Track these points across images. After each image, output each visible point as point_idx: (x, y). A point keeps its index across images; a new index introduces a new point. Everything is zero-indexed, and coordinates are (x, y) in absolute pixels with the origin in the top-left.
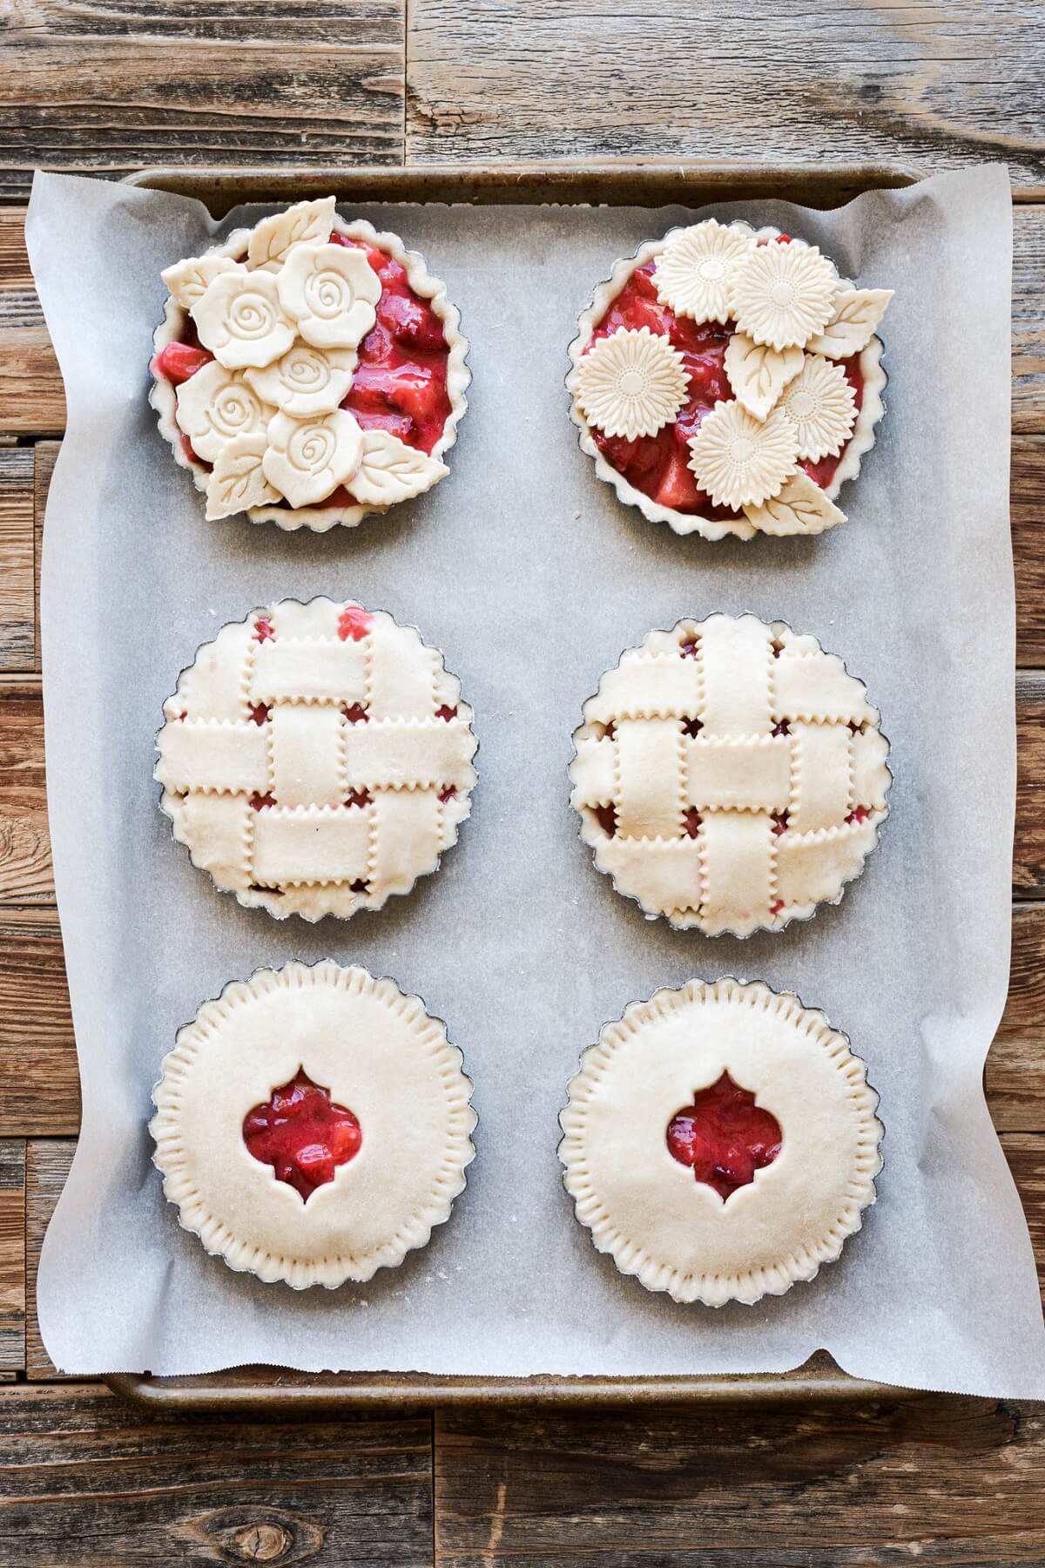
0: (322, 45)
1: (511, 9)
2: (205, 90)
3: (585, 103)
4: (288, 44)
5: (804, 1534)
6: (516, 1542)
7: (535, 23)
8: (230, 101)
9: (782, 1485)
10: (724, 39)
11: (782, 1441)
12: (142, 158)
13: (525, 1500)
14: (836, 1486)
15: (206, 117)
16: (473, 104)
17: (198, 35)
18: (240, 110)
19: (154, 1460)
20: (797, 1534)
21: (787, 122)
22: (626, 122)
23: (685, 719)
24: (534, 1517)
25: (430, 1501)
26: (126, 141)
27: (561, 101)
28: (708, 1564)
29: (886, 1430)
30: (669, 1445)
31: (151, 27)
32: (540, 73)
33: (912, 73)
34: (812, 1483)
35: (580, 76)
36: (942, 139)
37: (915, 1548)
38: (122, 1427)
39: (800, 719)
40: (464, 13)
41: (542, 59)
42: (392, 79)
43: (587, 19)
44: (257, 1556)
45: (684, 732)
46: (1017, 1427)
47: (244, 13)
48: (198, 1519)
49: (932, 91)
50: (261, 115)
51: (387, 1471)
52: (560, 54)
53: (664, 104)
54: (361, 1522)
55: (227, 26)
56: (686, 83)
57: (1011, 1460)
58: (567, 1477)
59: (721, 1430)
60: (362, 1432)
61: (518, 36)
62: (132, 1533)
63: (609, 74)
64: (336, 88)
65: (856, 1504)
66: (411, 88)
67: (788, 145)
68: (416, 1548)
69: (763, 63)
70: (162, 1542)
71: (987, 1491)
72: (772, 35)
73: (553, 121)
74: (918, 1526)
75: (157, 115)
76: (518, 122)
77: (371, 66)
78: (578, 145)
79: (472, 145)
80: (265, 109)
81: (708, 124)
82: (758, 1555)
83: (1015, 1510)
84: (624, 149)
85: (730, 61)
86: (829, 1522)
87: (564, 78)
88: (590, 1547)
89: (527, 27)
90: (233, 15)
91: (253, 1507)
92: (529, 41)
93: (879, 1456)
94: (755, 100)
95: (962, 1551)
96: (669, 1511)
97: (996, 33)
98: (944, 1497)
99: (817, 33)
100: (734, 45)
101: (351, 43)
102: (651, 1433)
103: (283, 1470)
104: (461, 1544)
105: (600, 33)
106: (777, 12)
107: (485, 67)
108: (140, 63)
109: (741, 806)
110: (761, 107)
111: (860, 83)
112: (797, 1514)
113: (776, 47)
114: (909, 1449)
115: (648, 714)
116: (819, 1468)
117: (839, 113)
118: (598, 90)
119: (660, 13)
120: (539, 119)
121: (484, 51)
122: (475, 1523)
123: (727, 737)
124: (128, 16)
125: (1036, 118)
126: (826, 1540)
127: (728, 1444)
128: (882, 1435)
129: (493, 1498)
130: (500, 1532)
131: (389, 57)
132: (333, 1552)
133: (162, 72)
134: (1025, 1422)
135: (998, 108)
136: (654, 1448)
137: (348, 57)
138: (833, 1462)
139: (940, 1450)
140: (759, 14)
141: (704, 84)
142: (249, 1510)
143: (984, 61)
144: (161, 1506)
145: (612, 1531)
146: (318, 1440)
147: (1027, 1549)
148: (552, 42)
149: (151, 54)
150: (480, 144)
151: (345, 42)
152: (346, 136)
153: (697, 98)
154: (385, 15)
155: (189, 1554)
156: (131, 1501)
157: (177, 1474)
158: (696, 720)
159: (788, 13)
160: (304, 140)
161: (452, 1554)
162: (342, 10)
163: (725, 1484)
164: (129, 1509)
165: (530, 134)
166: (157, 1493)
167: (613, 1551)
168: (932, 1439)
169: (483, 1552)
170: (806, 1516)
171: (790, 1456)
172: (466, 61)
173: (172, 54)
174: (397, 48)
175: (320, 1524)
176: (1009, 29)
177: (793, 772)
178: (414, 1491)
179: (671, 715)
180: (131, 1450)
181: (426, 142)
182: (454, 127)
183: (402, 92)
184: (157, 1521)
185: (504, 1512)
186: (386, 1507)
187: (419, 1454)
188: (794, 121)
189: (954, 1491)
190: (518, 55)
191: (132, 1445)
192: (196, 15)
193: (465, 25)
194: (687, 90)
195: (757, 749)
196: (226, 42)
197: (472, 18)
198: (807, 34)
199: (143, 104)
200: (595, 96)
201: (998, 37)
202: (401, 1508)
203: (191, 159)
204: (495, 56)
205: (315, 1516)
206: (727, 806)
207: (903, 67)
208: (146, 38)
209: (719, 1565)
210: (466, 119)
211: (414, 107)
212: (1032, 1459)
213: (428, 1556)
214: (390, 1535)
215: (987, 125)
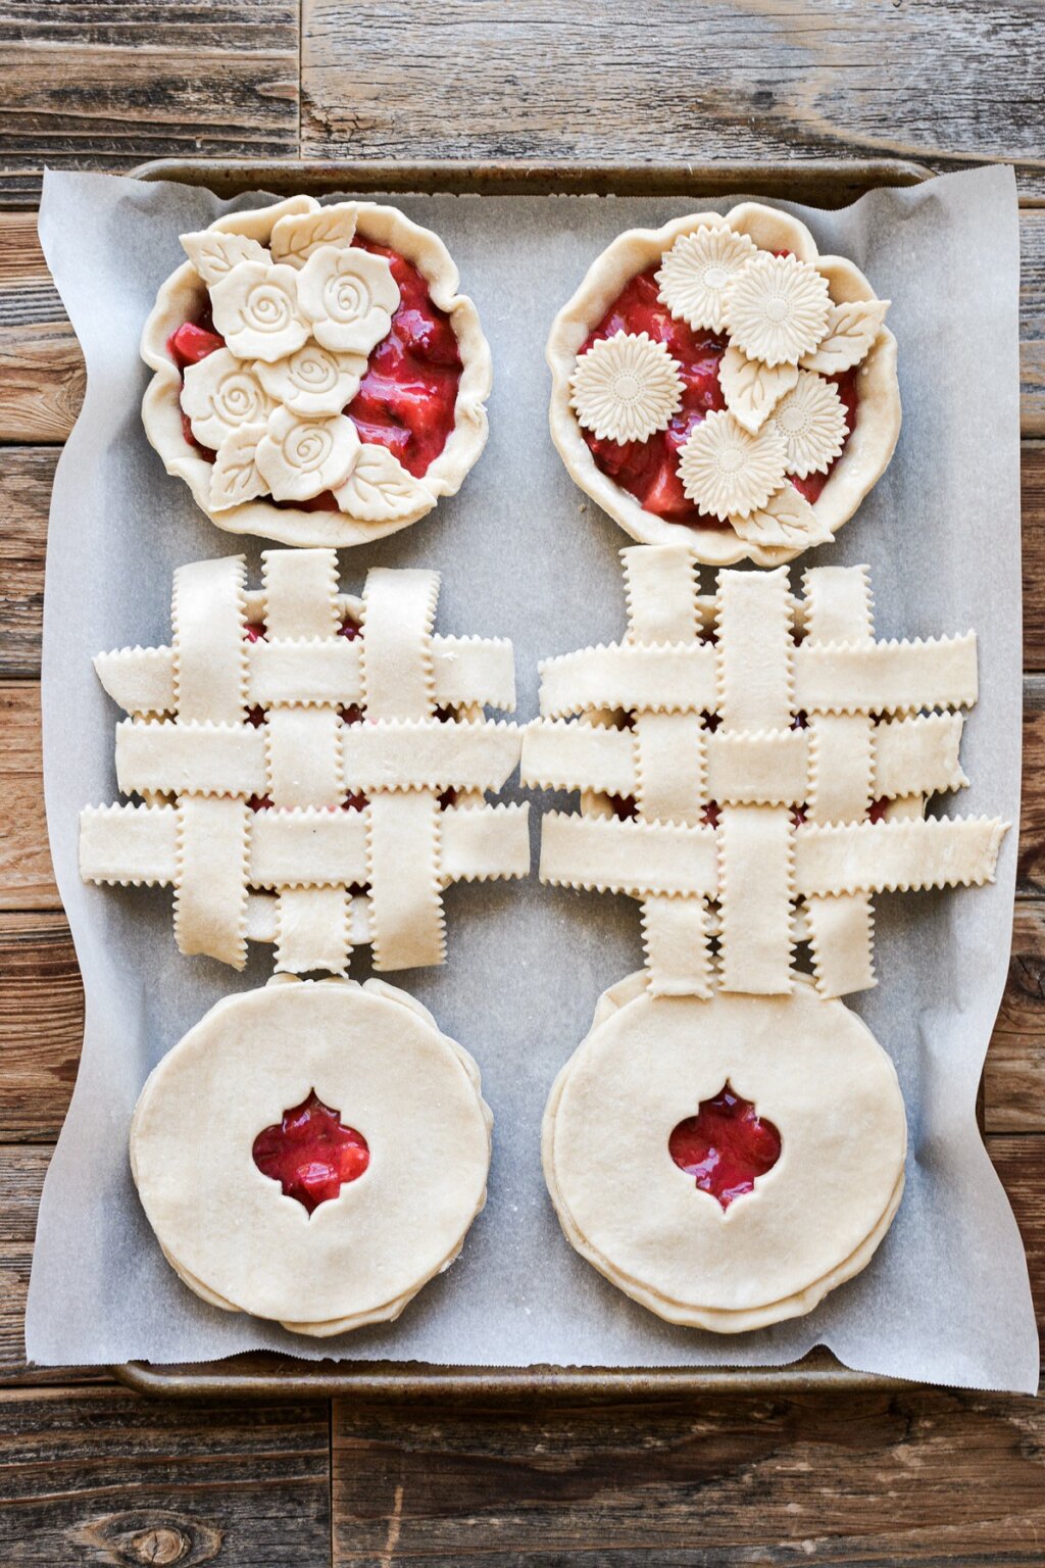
0: (217, 51)
1: (405, 15)
2: (99, 96)
3: (479, 109)
4: (182, 50)
5: (699, 1534)
6: (413, 1543)
7: (430, 29)
8: (125, 107)
9: (676, 1485)
10: (617, 45)
11: (676, 1442)
12: (37, 164)
13: (422, 1502)
14: (731, 1486)
15: (101, 123)
16: (367, 110)
17: (92, 41)
18: (134, 115)
19: (51, 1465)
20: (691, 1534)
21: (680, 129)
22: (520, 127)
23: (705, 714)
24: (431, 1519)
25: (328, 1504)
26: (20, 146)
27: (455, 107)
28: (603, 1563)
29: (780, 1430)
30: (565, 1446)
31: (45, 33)
32: (435, 80)
33: (804, 80)
34: (708, 1482)
35: (474, 82)
36: (834, 145)
37: (809, 1547)
38: (20, 1433)
39: (817, 711)
40: (358, 19)
41: (435, 65)
42: (288, 84)
43: (481, 25)
44: (155, 1560)
45: (703, 727)
46: (909, 1427)
47: (138, 19)
48: (96, 1524)
49: (825, 97)
50: (156, 121)
51: (284, 1474)
52: (453, 60)
53: (558, 110)
54: (259, 1525)
55: (121, 32)
56: (579, 89)
57: (903, 1459)
58: (464, 1480)
59: (616, 1431)
60: (260, 1436)
61: (413, 42)
62: (31, 1539)
63: (503, 79)
64: (230, 94)
65: (751, 1504)
66: (306, 94)
67: (681, 151)
68: (314, 1551)
69: (657, 69)
70: (60, 1546)
71: (880, 1489)
72: (665, 42)
73: (447, 127)
74: (811, 1524)
75: (51, 121)
76: (413, 128)
77: (265, 72)
78: (473, 151)
79: (367, 151)
80: (159, 115)
81: (602, 130)
82: (654, 1554)
83: (907, 1508)
84: (518, 155)
85: (624, 67)
86: (724, 1521)
87: (458, 84)
88: (487, 1549)
89: (421, 33)
90: (127, 20)
91: (150, 1511)
92: (422, 46)
93: (773, 1456)
94: (648, 106)
95: (856, 1549)
96: (565, 1512)
97: (887, 39)
98: (838, 1496)
99: (709, 39)
100: (628, 52)
101: (245, 48)
102: (547, 1435)
103: (181, 1474)
104: (359, 1546)
105: (494, 39)
106: (670, 19)
107: (381, 72)
108: (34, 68)
109: (760, 801)
110: (655, 113)
111: (753, 90)
112: (691, 1514)
113: (669, 53)
114: (803, 1448)
115: (670, 709)
116: (715, 1468)
117: (732, 119)
118: (491, 96)
119: (554, 19)
120: (434, 125)
121: (379, 57)
122: (372, 1525)
123: (746, 732)
124: (21, 22)
125: (927, 125)
126: (721, 1539)
127: (624, 1444)
128: (776, 1435)
129: (391, 1500)
130: (397, 1535)
131: (284, 63)
132: (232, 1555)
133: (56, 78)
134: (917, 1422)
135: (890, 115)
136: (551, 1449)
137: (242, 63)
138: (727, 1462)
139: (833, 1449)
140: (652, 21)
141: (598, 90)
142: (147, 1514)
143: (875, 68)
144: (59, 1511)
145: (510, 1533)
146: (215, 1444)
147: (918, 1546)
148: (446, 48)
149: (46, 59)
150: (375, 150)
151: (239, 47)
152: (241, 142)
153: (590, 104)
154: (279, 21)
155: (87, 1558)
156: (29, 1507)
157: (75, 1479)
158: (715, 714)
159: (681, 19)
160: (198, 145)
161: (349, 1557)
162: (236, 16)
163: (620, 1485)
164: (26, 1514)
165: (424, 139)
166: (55, 1498)
167: (509, 1552)
168: (824, 1438)
169: (380, 1554)
170: (702, 1516)
171: (684, 1457)
172: (360, 67)
173: (66, 59)
174: (292, 54)
175: (218, 1527)
176: (900, 36)
177: (811, 765)
178: (311, 1495)
179: (692, 710)
180: (30, 1455)
181: (321, 148)
182: (349, 133)
183: (297, 98)
184: (55, 1526)
185: (401, 1514)
186: (284, 1510)
187: (317, 1457)
188: (687, 127)
189: (847, 1490)
190: (413, 61)
191: (30, 1451)
192: (90, 21)
193: (359, 32)
194: (582, 96)
195: (777, 745)
196: (120, 48)
197: (366, 23)
198: (699, 41)
199: (37, 110)
200: (489, 102)
201: (889, 44)
202: (299, 1511)
203: (85, 165)
204: (390, 62)
205: (213, 1520)
206: (746, 801)
207: (795, 73)
208: (40, 43)
209: (613, 1565)
210: (361, 125)
211: (309, 113)
212: (924, 1458)
213: (325, 1559)
214: (287, 1539)
215: (878, 131)
